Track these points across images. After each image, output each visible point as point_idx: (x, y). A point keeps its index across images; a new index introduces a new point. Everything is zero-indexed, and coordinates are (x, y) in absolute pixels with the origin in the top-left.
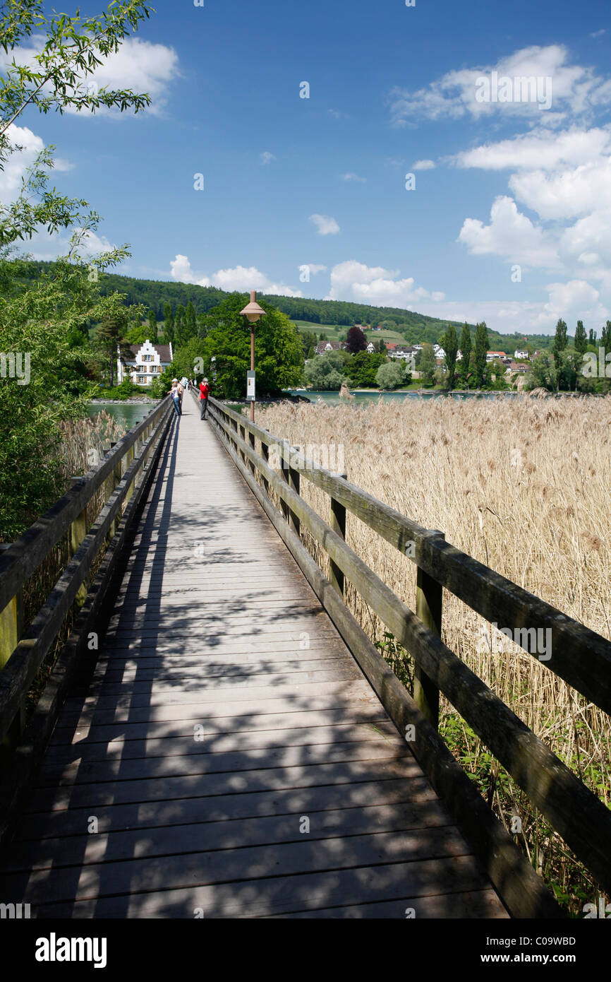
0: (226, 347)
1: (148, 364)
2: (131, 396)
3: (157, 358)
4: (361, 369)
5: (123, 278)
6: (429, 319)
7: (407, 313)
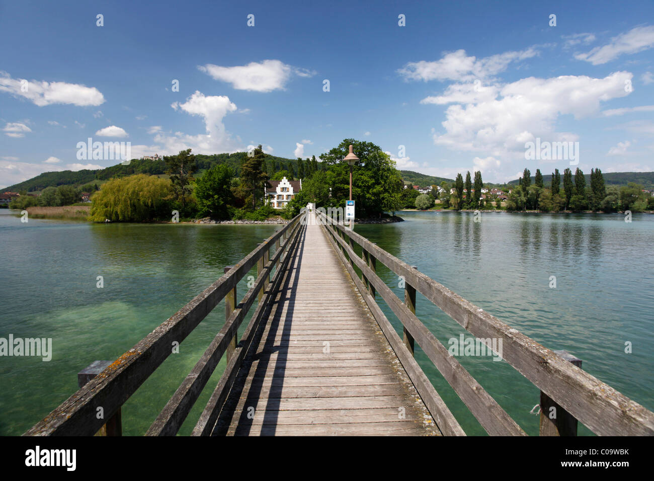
0: (344, 178)
1: (285, 194)
2: (268, 217)
3: (291, 189)
4: (406, 199)
5: (283, 159)
6: (425, 176)
7: (414, 173)
